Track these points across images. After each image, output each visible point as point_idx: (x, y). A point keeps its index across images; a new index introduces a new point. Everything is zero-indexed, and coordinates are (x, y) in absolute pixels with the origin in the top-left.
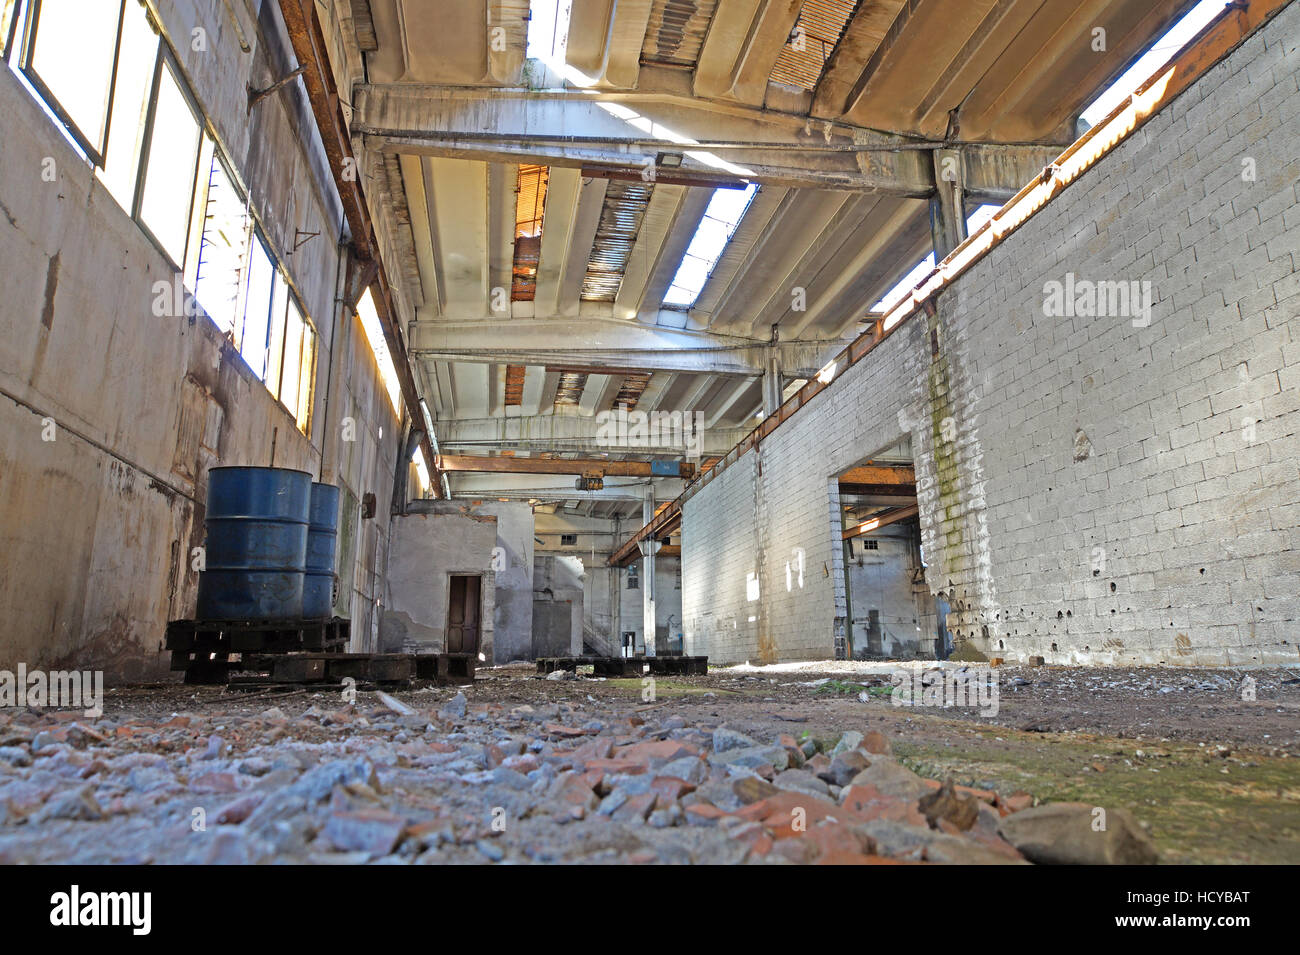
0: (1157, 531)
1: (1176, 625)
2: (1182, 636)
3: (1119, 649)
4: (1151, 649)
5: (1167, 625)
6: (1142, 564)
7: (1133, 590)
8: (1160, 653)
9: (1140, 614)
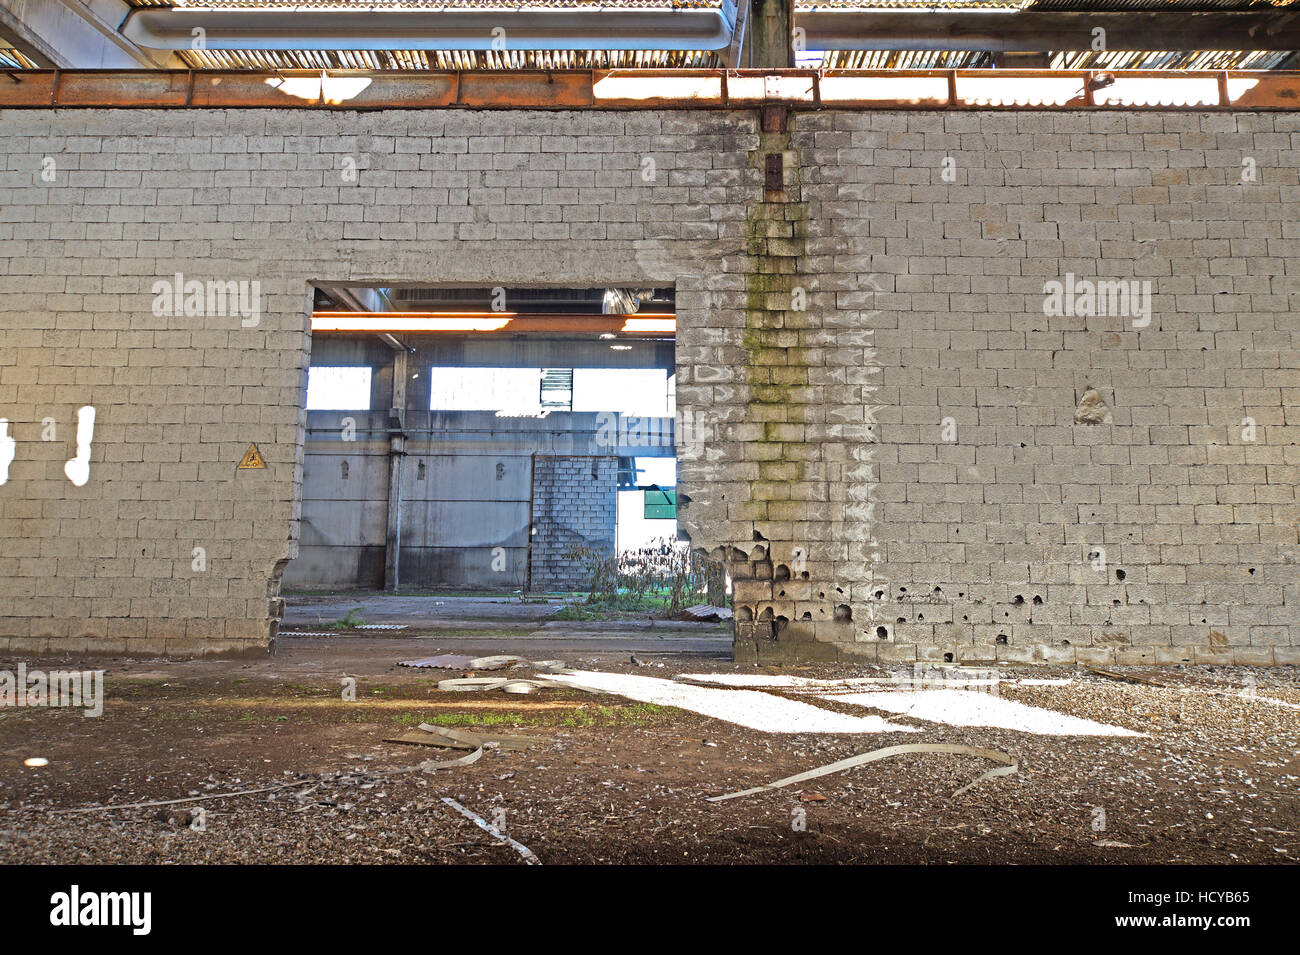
0: (1196, 523)
1: (1210, 622)
2: (1218, 634)
3: (1120, 644)
4: (1172, 646)
5: (1197, 620)
6: (1169, 554)
7: (1153, 581)
8: (1184, 651)
9: (1158, 608)
